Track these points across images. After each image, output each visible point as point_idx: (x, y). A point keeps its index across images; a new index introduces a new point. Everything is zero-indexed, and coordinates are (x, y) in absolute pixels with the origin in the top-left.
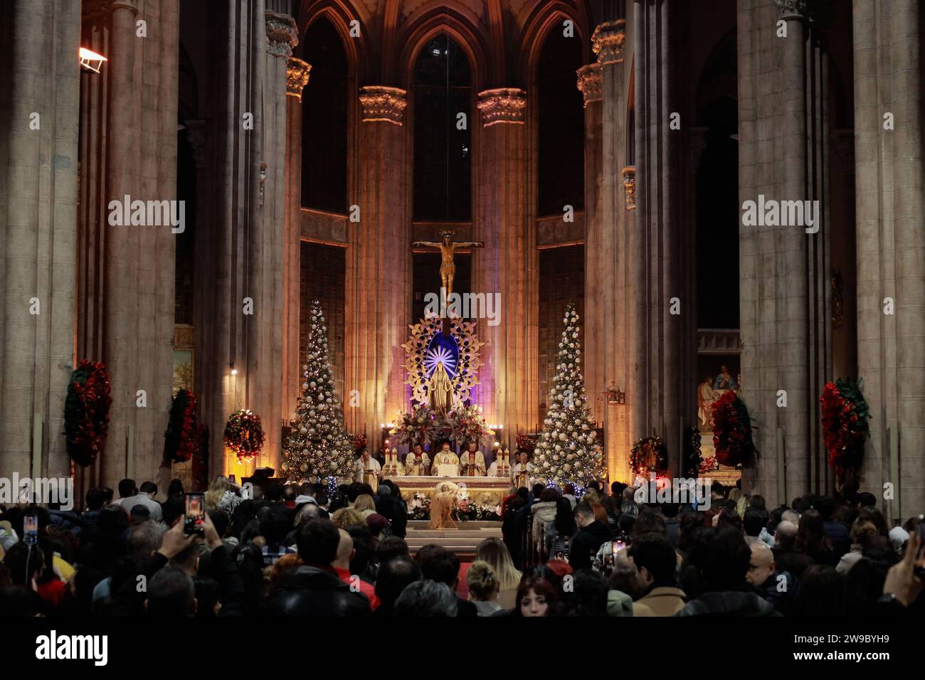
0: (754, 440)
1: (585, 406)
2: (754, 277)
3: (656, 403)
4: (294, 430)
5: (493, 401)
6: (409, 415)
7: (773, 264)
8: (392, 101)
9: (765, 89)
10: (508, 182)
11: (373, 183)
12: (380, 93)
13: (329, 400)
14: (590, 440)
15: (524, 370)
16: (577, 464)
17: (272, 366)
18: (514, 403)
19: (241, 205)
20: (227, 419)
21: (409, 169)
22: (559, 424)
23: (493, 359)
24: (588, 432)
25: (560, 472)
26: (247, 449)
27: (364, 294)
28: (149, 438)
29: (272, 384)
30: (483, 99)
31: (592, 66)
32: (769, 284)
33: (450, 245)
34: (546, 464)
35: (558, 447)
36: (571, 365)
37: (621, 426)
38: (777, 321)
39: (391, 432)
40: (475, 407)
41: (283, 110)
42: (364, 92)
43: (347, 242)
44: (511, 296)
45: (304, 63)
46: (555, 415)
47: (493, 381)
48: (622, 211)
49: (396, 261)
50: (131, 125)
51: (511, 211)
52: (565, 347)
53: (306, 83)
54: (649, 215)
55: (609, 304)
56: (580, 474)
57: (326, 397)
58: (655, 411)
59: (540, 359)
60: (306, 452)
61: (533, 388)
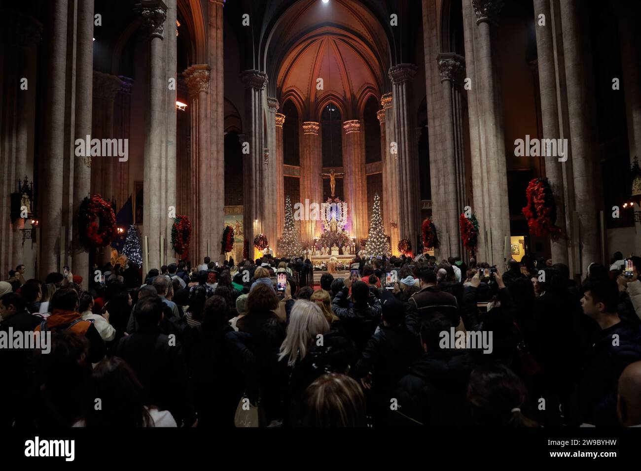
0: (438, 238)
1: (383, 229)
2: (436, 177)
3: (407, 227)
4: (281, 241)
5: (352, 229)
6: (323, 234)
7: (443, 172)
8: (314, 127)
9: (437, 107)
10: (355, 152)
11: (308, 155)
12: (309, 124)
13: (293, 230)
14: (385, 241)
15: (363, 218)
16: (381, 249)
17: (273, 218)
18: (360, 229)
19: (258, 163)
20: (255, 237)
21: (321, 150)
22: (373, 235)
23: (352, 214)
24: (384, 238)
25: (374, 253)
26: (262, 248)
27: (306, 193)
28: (216, 244)
29: (273, 225)
30: (345, 124)
31: (382, 110)
32: (442, 179)
33: (333, 174)
34: (369, 250)
35: (373, 244)
36: (377, 215)
37: (396, 236)
38: (445, 193)
39: (317, 240)
40: (346, 231)
41: (274, 130)
42: (304, 124)
43: (300, 175)
44: (357, 192)
45: (282, 115)
46: (372, 232)
47: (352, 222)
48: (393, 160)
49: (317, 182)
50: (206, 132)
51: (357, 162)
52: (375, 208)
53: (284, 122)
54: (402, 159)
55: (390, 192)
56: (382, 253)
57: (292, 229)
58: (406, 229)
59: (368, 213)
60: (285, 248)
61: (366, 224)
